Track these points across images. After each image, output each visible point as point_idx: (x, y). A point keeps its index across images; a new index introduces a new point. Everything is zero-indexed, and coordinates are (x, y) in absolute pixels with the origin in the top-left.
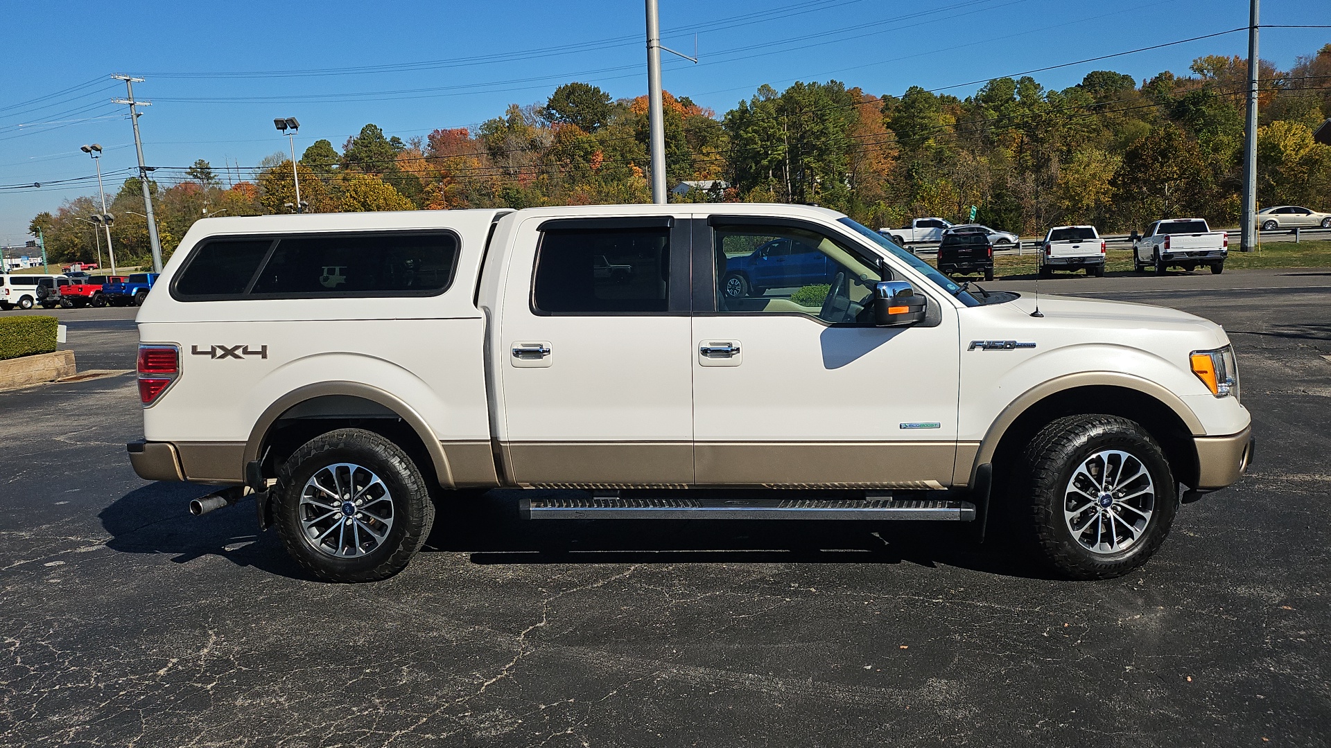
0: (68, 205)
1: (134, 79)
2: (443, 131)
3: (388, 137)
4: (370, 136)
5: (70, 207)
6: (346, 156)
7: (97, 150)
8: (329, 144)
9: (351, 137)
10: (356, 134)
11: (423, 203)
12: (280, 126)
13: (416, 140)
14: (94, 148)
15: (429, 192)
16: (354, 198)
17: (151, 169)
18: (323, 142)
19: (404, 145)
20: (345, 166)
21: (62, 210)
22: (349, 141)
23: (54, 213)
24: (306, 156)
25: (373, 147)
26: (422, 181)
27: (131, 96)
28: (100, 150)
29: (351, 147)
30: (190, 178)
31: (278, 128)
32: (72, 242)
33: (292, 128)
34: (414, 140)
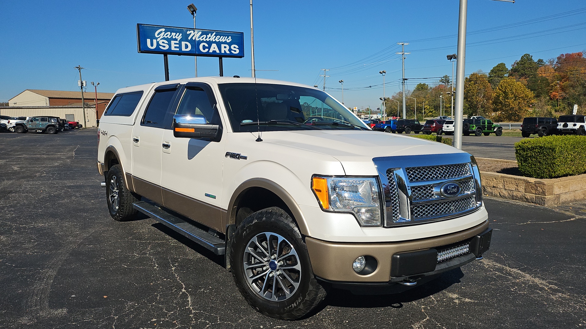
0: (395, 95)
1: (405, 44)
2: (566, 55)
3: (535, 60)
4: (526, 60)
5: (396, 95)
6: (512, 70)
7: (384, 73)
8: (505, 65)
9: (516, 61)
10: (519, 59)
11: (549, 91)
12: (449, 58)
13: (552, 60)
14: (383, 72)
15: (552, 86)
16: (500, 90)
17: (406, 79)
18: (501, 64)
19: (545, 63)
20: (511, 75)
21: (393, 96)
22: (515, 63)
23: (391, 98)
24: (492, 71)
25: (526, 65)
26: (550, 81)
27: (403, 51)
28: (385, 73)
29: (516, 65)
30: (441, 83)
31: (448, 59)
32: (395, 108)
33: (454, 58)
34: (550, 60)
